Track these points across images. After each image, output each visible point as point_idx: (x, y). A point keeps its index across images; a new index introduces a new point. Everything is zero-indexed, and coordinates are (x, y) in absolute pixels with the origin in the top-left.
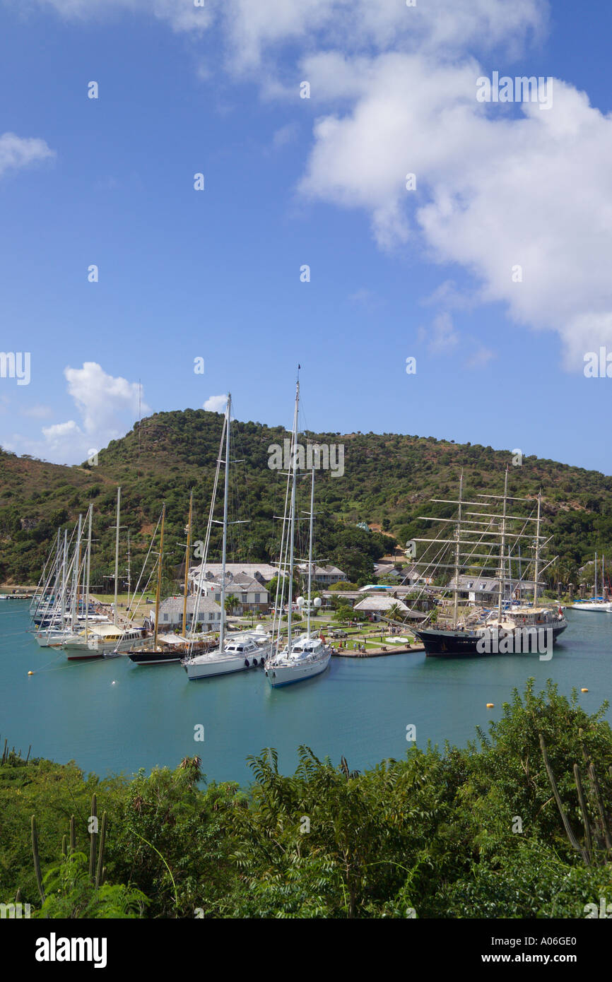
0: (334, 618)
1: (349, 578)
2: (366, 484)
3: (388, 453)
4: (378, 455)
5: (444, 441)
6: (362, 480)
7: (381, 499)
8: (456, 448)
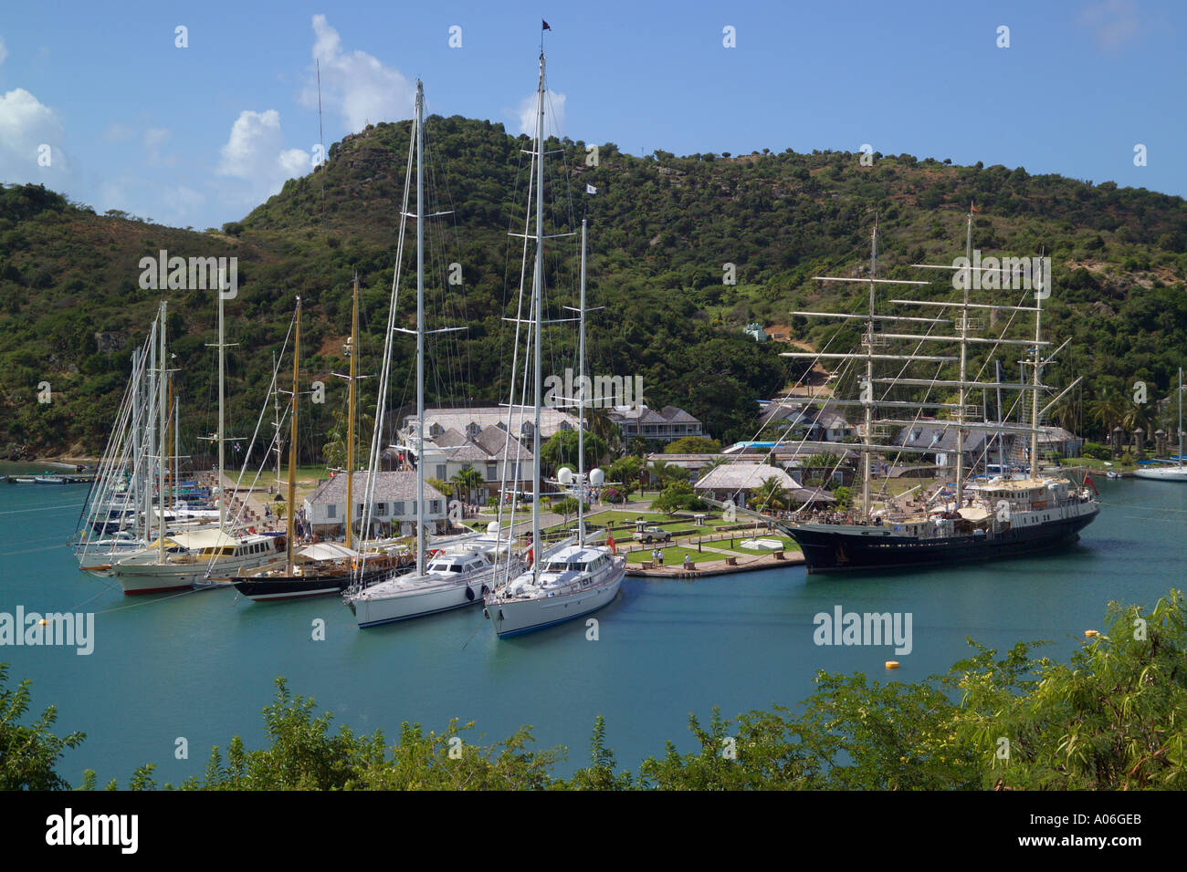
0: (655, 505)
1: (706, 430)
2: (771, 249)
3: (815, 189)
4: (794, 193)
5: (930, 162)
6: (762, 243)
7: (794, 278)
8: (954, 174)
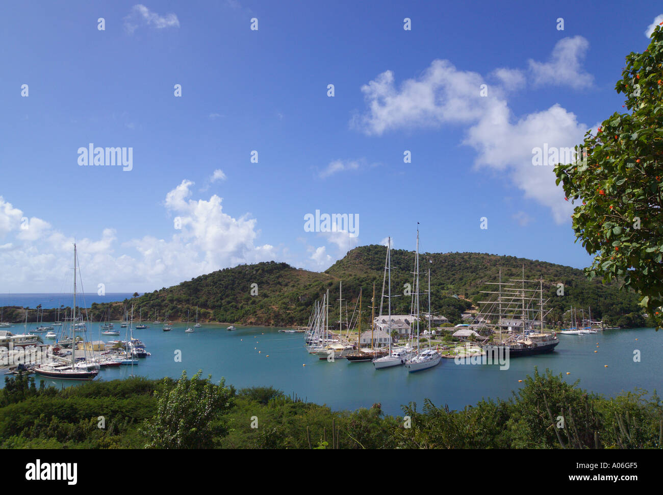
0: (443, 340)
1: (450, 321)
2: (456, 276)
3: (466, 261)
4: (461, 262)
5: (492, 255)
6: (454, 275)
7: (463, 283)
8: (499, 258)
